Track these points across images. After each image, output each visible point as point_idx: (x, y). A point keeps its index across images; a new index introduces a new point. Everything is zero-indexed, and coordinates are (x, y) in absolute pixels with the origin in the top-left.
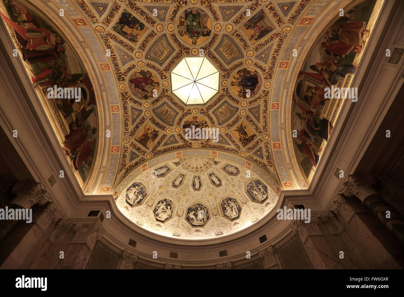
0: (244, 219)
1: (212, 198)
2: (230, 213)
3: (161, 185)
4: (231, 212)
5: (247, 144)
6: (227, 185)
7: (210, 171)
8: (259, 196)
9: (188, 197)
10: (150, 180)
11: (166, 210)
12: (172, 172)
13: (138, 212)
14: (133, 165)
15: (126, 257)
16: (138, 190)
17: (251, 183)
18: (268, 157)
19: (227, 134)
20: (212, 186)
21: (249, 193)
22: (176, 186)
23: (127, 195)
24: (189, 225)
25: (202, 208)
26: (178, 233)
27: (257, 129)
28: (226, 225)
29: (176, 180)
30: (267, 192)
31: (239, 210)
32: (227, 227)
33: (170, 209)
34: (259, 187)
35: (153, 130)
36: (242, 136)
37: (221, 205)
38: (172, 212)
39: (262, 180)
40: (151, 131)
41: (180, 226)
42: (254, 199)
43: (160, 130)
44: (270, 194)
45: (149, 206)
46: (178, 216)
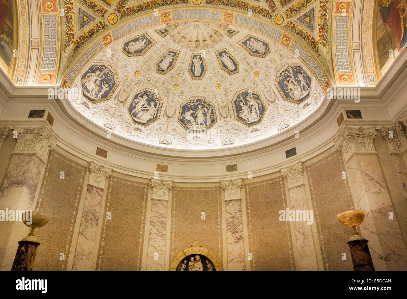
0: (268, 124)
1: (221, 91)
2: (247, 115)
3: (137, 69)
4: (250, 114)
5: (290, 1)
6: (247, 72)
7: (219, 47)
8: (296, 92)
9: (182, 89)
10: (118, 61)
11: (148, 108)
12: (154, 48)
13: (104, 110)
14: (87, 35)
15: (95, 170)
16: (100, 76)
17: (286, 70)
20: (221, 72)
21: (282, 85)
22: (163, 71)
23: (83, 85)
24: (183, 130)
25: (204, 106)
26: (168, 140)
28: (239, 131)
29: (162, 60)
30: (309, 87)
31: (262, 110)
32: (240, 134)
33: (155, 106)
34: (298, 78)
37: (235, 102)
38: (157, 110)
39: (304, 67)
41: (170, 130)
42: (287, 96)
44: (313, 91)
45: (122, 102)
46: (168, 117)
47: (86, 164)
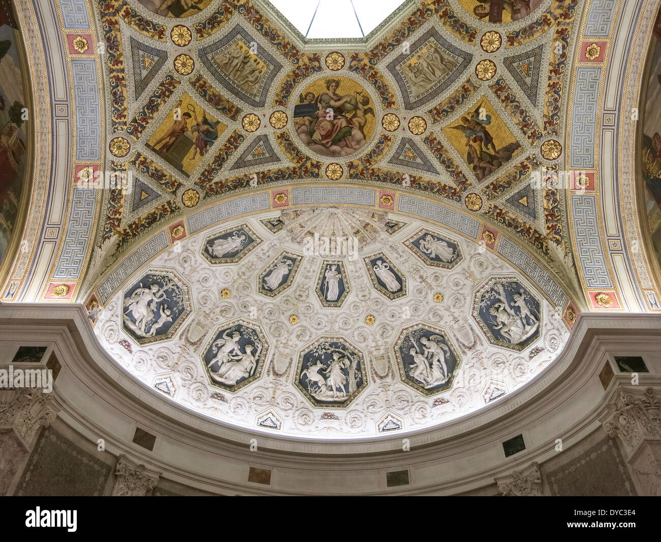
0: (464, 390)
1: (375, 327)
2: (424, 372)
3: (226, 286)
4: (429, 370)
5: (491, 172)
6: (421, 293)
7: (372, 249)
8: (512, 328)
9: (305, 324)
10: (194, 270)
11: (240, 357)
12: (258, 249)
13: (158, 357)
14: (143, 223)
15: (127, 475)
16: (158, 295)
17: (492, 289)
18: (552, 215)
19: (430, 141)
20: (375, 294)
21: (486, 317)
22: (271, 290)
23: (125, 309)
24: (304, 401)
25: (343, 356)
26: (274, 419)
27: (525, 125)
28: (410, 404)
29: (271, 272)
30: (538, 319)
31: (453, 363)
32: (412, 410)
33: (253, 353)
34: (515, 302)
35: (200, 119)
36: (476, 145)
37: (401, 348)
38: (257, 362)
39: (525, 283)
40: (195, 123)
41: (279, 401)
42: (497, 336)
43: (223, 119)
44: (546, 324)
45: (193, 344)
46: (276, 374)
47: (109, 461)
